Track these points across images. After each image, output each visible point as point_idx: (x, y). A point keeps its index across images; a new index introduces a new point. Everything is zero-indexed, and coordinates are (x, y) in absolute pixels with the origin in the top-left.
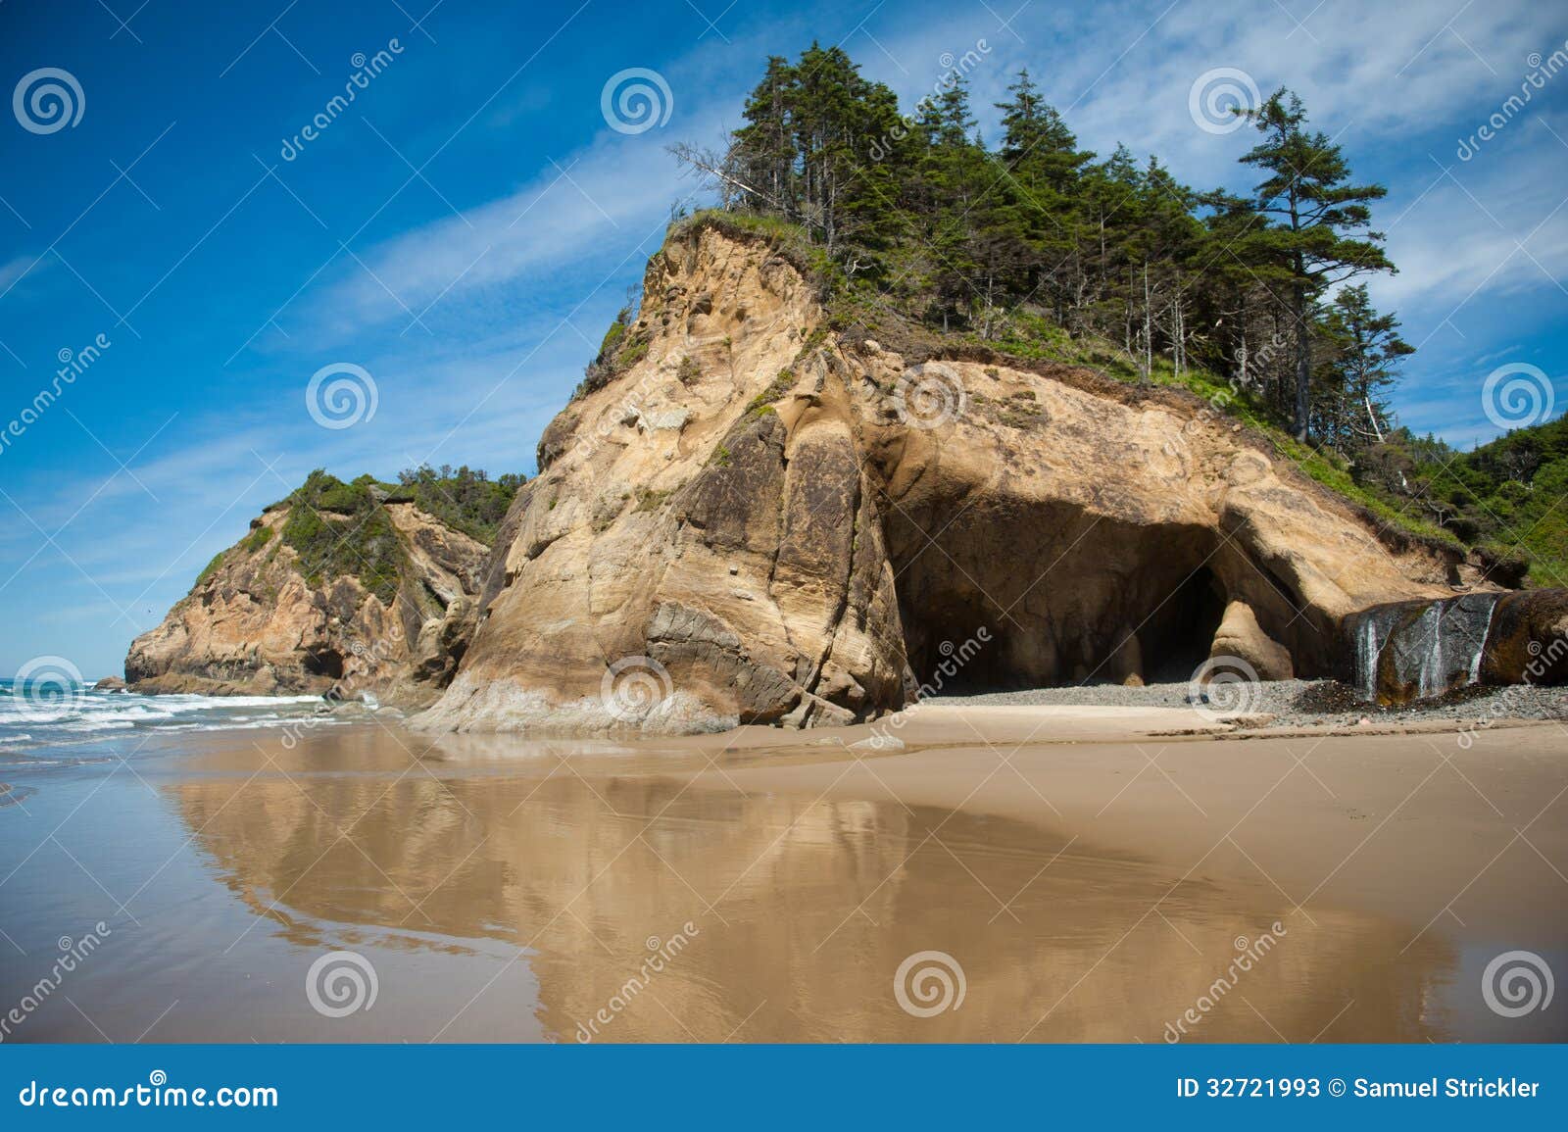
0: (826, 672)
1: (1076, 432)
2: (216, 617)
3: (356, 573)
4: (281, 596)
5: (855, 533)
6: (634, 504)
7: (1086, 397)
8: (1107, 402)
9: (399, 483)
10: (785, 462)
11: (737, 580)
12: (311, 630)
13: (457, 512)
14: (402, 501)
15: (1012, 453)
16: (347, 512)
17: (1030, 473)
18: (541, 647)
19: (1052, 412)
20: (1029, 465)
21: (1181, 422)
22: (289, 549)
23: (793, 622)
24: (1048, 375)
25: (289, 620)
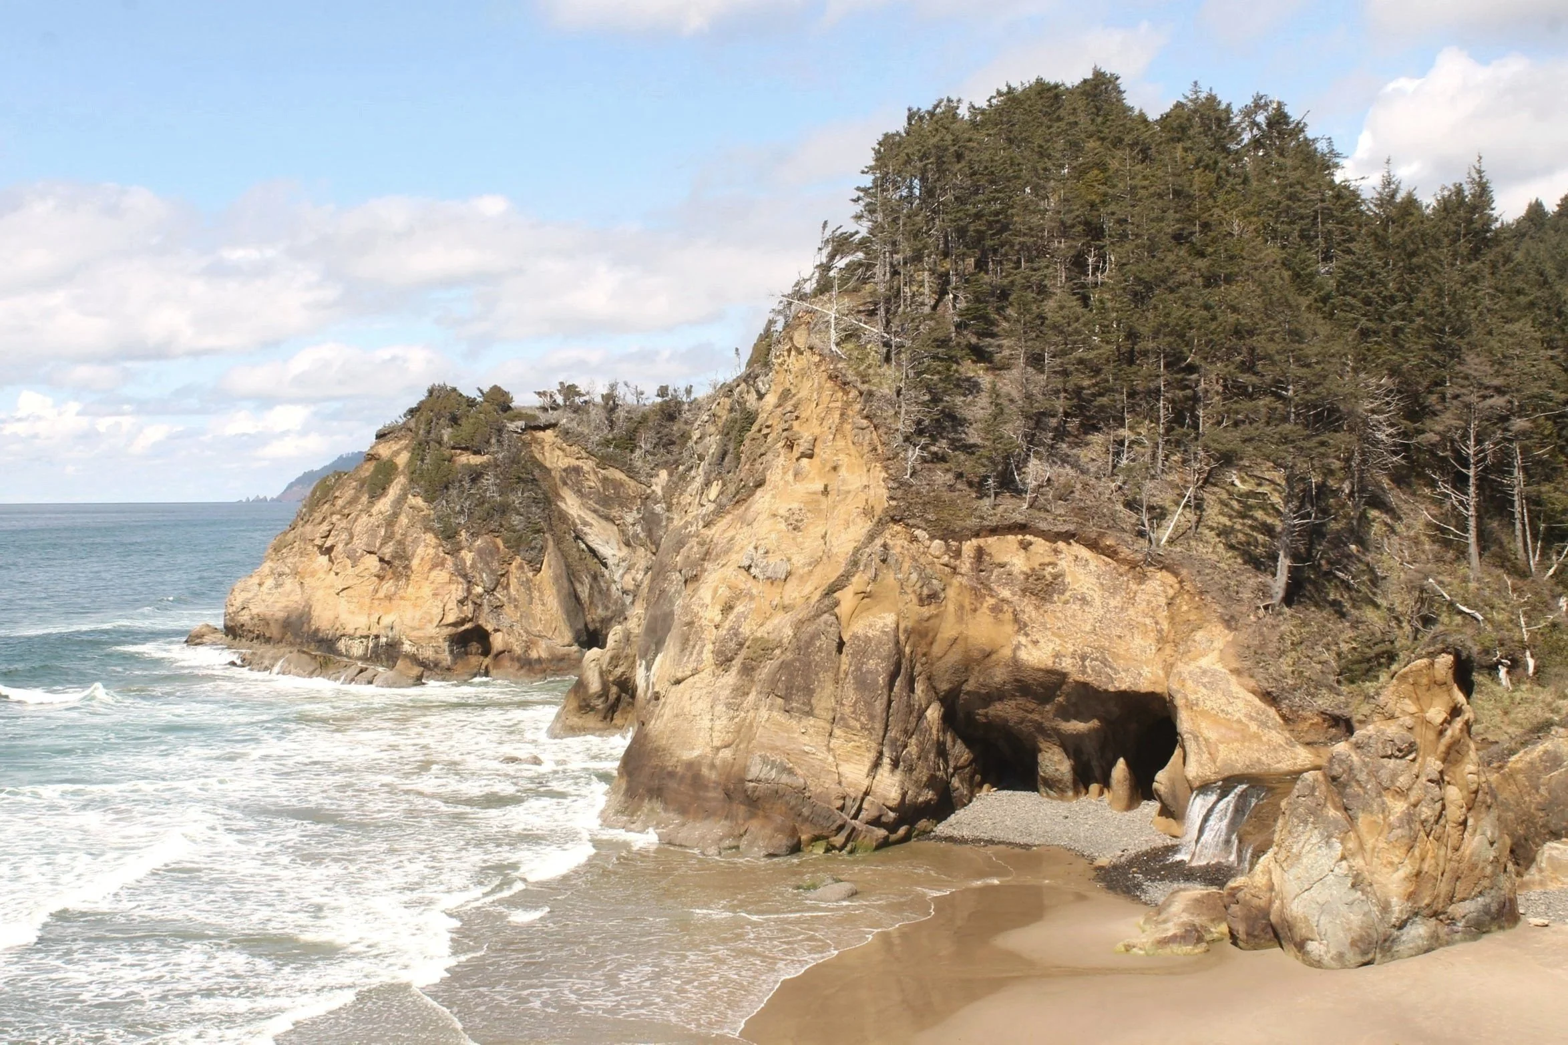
0: (866, 805)
2: (342, 583)
3: (497, 531)
4: (416, 562)
8: (1119, 566)
9: (536, 404)
10: (840, 648)
11: (806, 739)
12: (452, 604)
14: (540, 428)
15: (1023, 625)
16: (479, 453)
17: (1036, 644)
19: (1070, 582)
20: (1034, 637)
22: (417, 501)
23: (844, 769)
25: (428, 592)
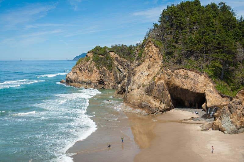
0: (159, 109)
1: (192, 79)
2: (83, 74)
3: (105, 67)
4: (93, 71)
5: (163, 94)
6: (142, 86)
7: (195, 73)
8: (197, 74)
9: (111, 47)
10: (155, 86)
11: (151, 99)
12: (99, 77)
13: (122, 54)
14: (112, 52)
15: (183, 83)
16: (103, 55)
17: (185, 85)
18: (132, 103)
19: (190, 77)
20: (185, 84)
21: (205, 78)
22: (94, 62)
23: (156, 103)
24: (190, 71)
25: (95, 76)
